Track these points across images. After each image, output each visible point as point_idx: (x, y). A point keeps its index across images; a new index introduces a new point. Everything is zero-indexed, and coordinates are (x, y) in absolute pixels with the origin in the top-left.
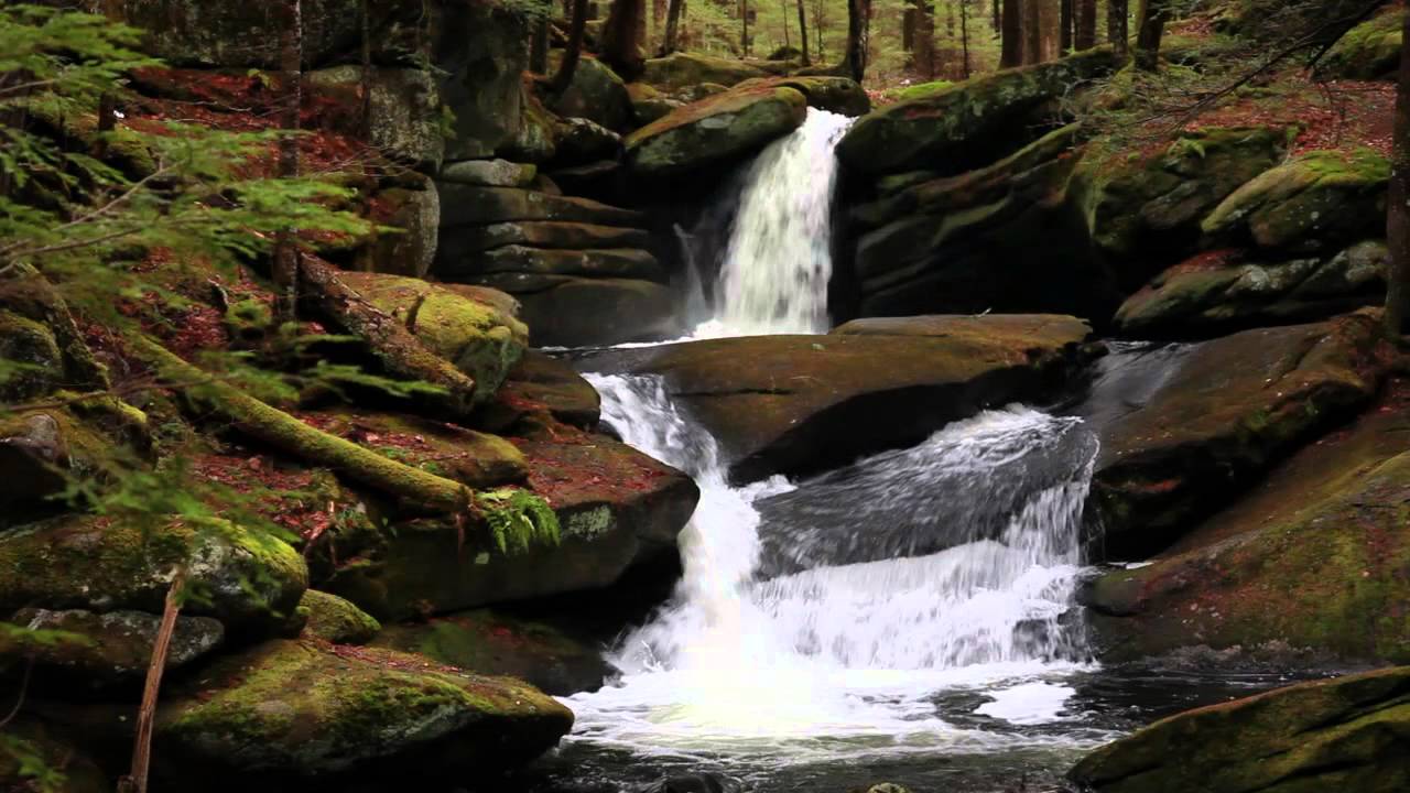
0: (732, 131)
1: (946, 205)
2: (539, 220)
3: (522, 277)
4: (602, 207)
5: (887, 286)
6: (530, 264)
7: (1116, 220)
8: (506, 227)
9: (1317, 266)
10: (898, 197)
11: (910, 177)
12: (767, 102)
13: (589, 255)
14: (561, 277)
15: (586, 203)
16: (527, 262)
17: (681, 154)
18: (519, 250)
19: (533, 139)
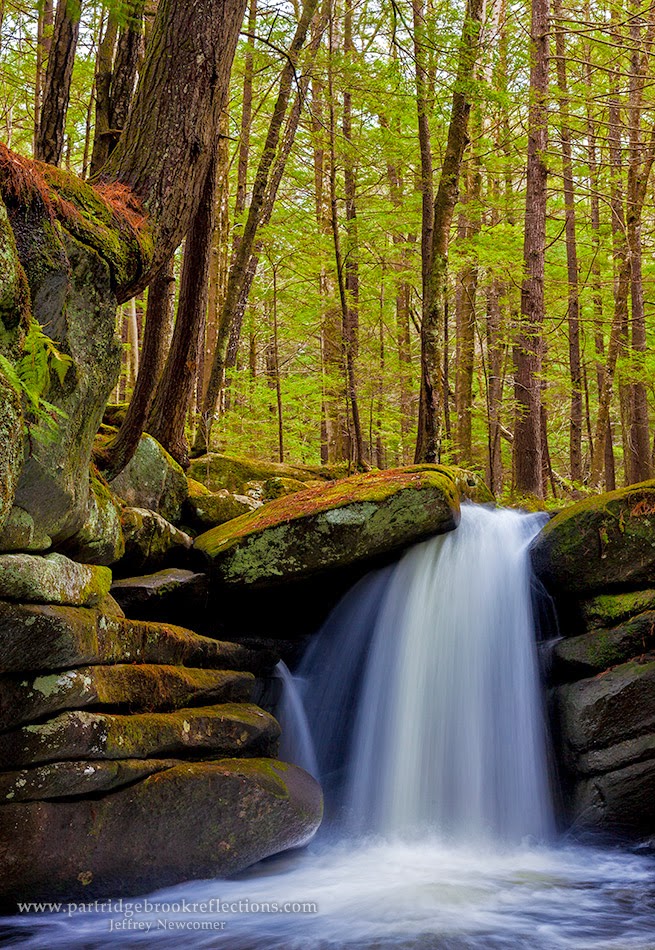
0: (369, 529)
2: (112, 663)
3: (90, 770)
4: (197, 638)
6: (104, 746)
8: (66, 680)
12: (418, 489)
13: (190, 722)
14: (151, 764)
15: (180, 633)
16: (96, 741)
17: (292, 560)
18: (86, 719)
19: (105, 526)
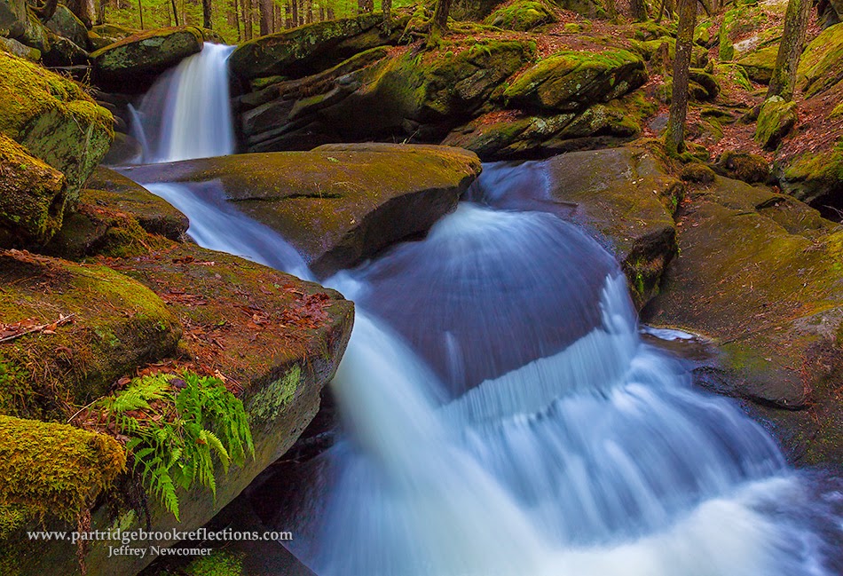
0: (162, 49)
1: (296, 95)
5: (263, 140)
7: (439, 92)
9: (574, 119)
10: (264, 91)
11: (272, 79)
12: (182, 33)
17: (130, 61)
19: (36, 35)
